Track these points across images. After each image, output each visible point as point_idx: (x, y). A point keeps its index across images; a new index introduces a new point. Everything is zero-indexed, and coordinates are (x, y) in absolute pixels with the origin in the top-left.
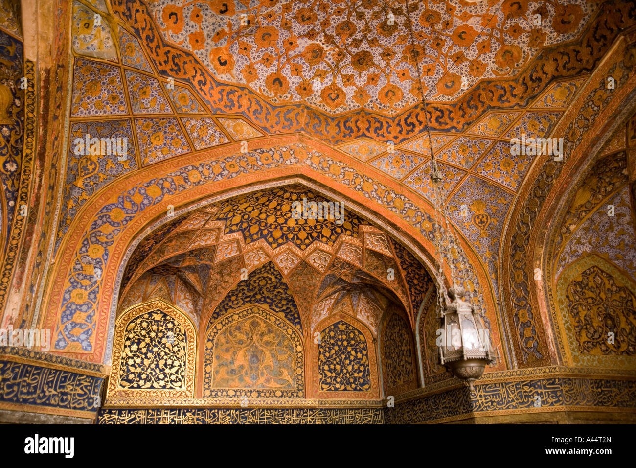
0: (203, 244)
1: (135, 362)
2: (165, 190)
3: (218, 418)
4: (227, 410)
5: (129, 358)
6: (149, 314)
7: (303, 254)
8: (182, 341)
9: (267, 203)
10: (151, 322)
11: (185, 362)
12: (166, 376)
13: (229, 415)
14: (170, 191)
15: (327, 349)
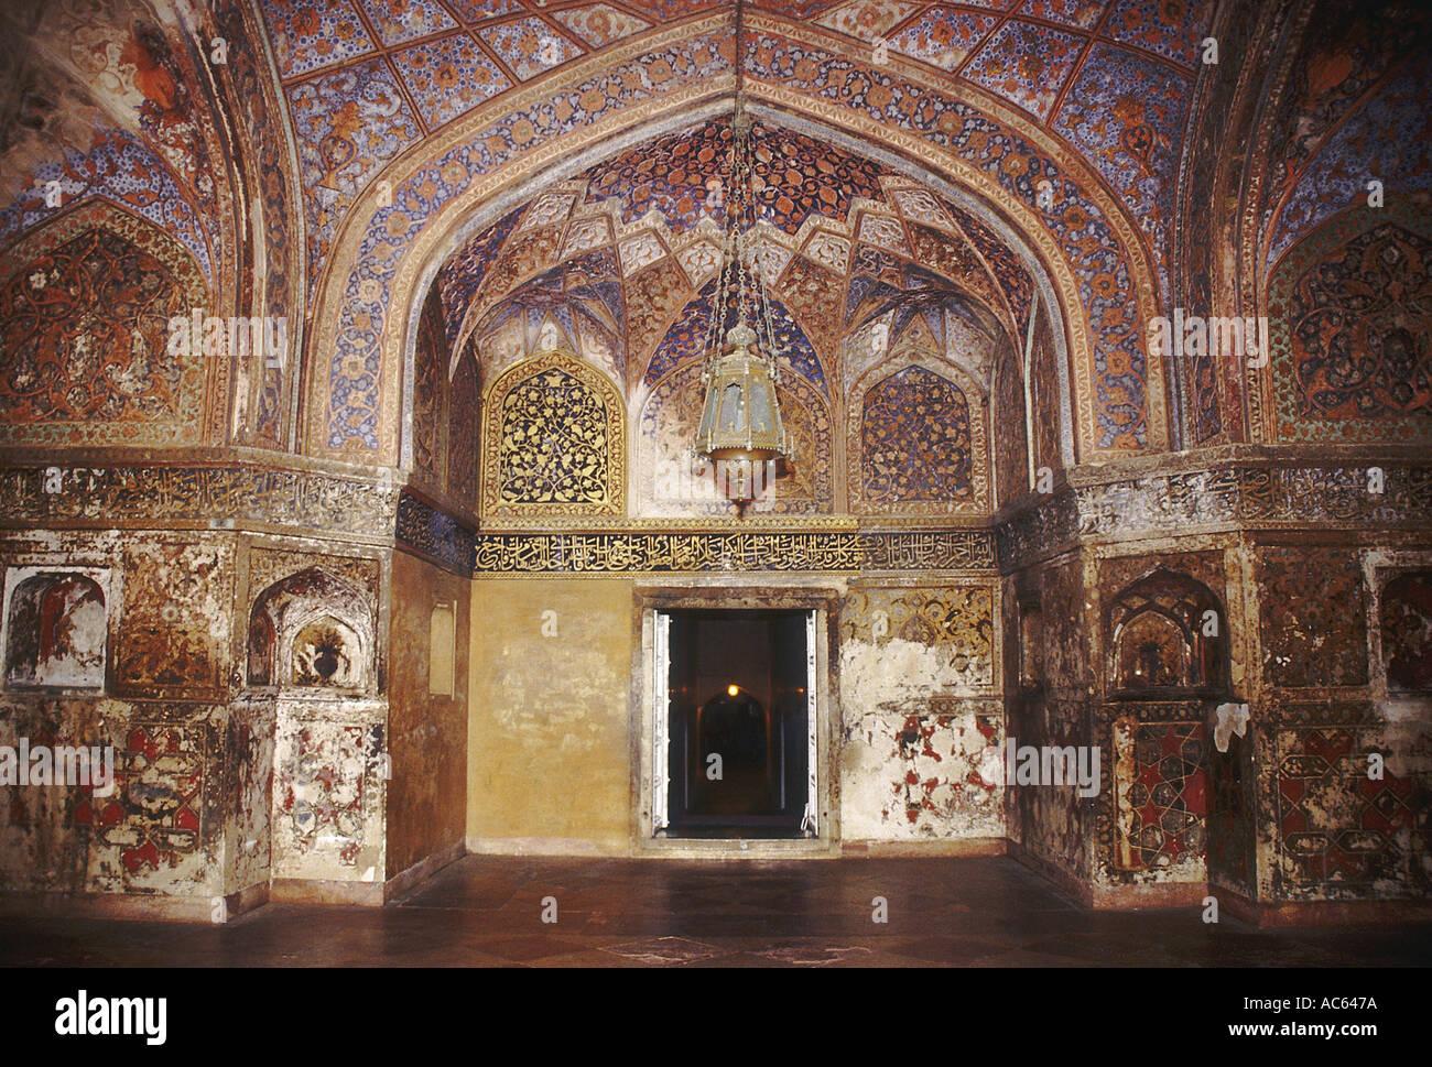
0: (586, 247)
1: (522, 459)
2: (474, 167)
3: (669, 550)
4: (684, 537)
5: (512, 453)
6: (538, 376)
7: (795, 243)
8: (599, 420)
9: (693, 154)
10: (544, 391)
11: (606, 458)
12: (575, 482)
13: (689, 544)
14: (481, 168)
15: (881, 422)
